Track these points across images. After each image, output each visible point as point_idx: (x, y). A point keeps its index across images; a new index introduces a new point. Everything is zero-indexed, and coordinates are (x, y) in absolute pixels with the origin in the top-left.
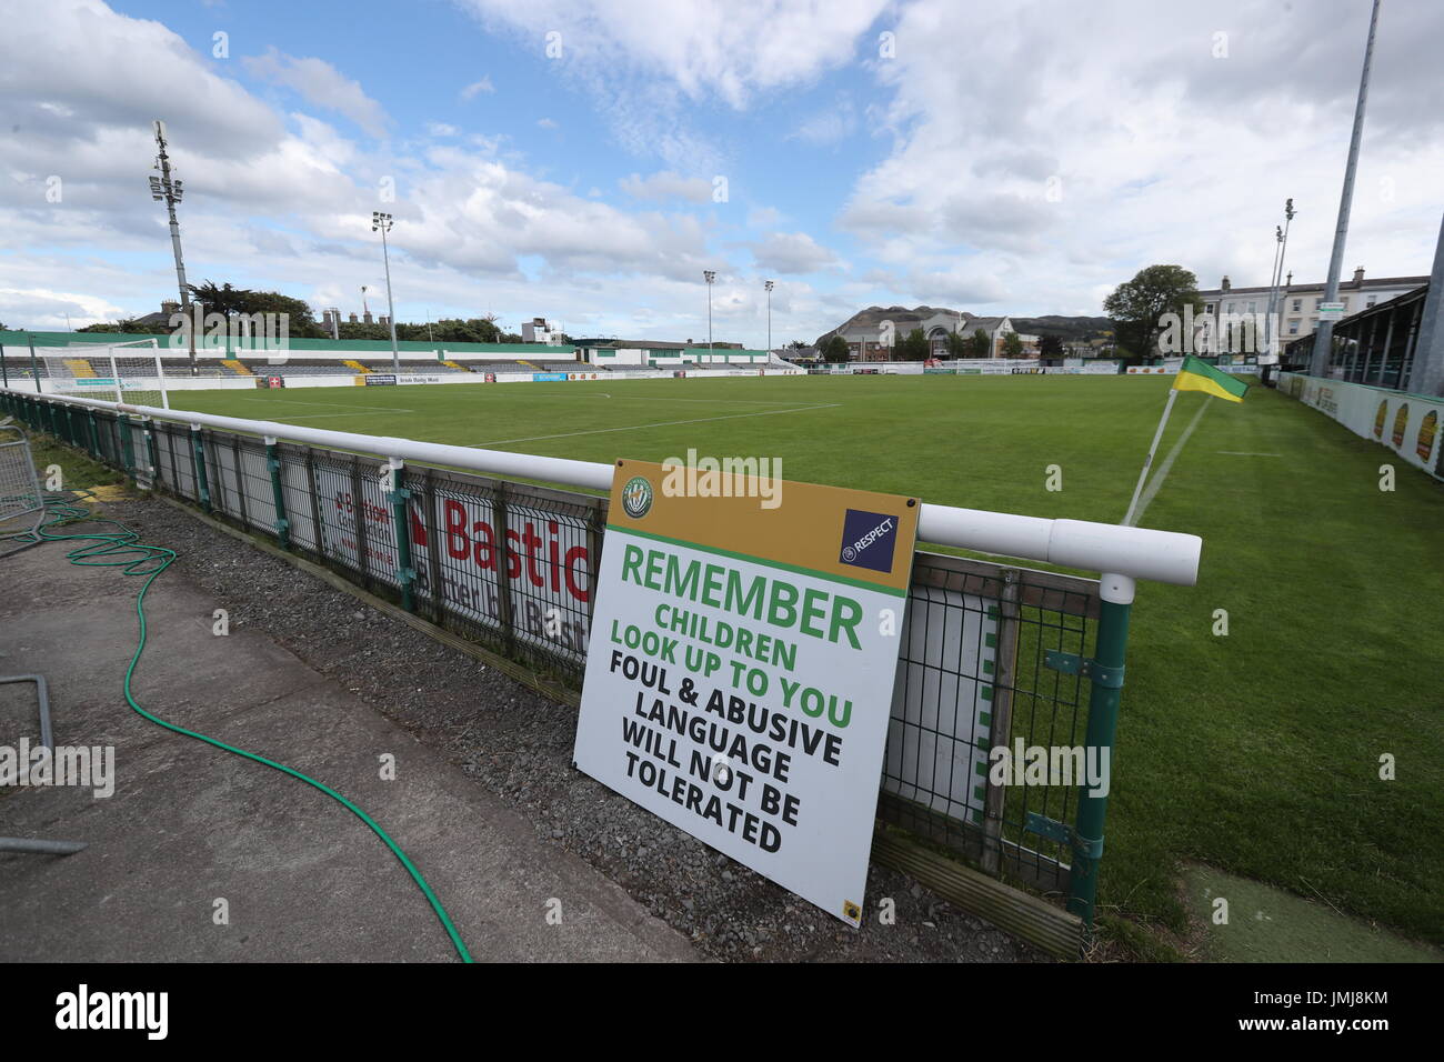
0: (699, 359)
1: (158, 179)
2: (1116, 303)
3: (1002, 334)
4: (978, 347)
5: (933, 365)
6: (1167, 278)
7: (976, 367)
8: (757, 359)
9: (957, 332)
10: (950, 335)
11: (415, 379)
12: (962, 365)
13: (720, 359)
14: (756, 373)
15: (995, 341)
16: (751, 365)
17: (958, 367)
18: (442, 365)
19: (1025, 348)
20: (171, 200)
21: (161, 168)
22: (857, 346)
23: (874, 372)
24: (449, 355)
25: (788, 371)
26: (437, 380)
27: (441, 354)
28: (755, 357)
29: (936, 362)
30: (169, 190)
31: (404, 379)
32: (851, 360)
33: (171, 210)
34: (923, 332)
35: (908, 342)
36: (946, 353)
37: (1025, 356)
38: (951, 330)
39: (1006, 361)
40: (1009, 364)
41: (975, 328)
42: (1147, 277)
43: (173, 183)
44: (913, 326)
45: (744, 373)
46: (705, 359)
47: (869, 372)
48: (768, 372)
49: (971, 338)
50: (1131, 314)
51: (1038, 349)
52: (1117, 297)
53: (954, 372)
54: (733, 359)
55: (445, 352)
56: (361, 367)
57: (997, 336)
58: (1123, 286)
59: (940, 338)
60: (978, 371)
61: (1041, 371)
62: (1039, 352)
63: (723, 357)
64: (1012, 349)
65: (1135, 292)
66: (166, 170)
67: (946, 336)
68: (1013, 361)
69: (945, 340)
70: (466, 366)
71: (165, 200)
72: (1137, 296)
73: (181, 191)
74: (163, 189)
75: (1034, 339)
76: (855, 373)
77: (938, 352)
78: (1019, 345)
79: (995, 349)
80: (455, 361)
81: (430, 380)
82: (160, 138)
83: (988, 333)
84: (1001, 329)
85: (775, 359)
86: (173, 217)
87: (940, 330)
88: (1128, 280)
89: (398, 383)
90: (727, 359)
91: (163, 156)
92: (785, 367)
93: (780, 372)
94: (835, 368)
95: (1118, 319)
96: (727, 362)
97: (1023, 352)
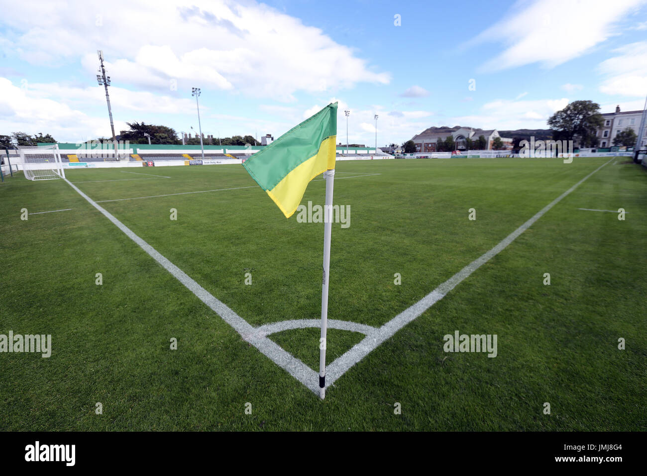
0: (343, 152)
1: (100, 76)
2: (554, 121)
3: (493, 138)
4: (480, 144)
5: (456, 154)
6: (584, 107)
7: (478, 154)
8: (371, 152)
9: (470, 137)
10: (466, 139)
11: (211, 162)
12: (470, 153)
13: (352, 152)
14: (369, 158)
15: (489, 141)
16: (368, 155)
17: (468, 155)
18: (225, 156)
19: (505, 144)
20: (106, 85)
21: (102, 71)
22: (420, 145)
23: (427, 157)
24: (228, 151)
25: (385, 157)
26: (220, 162)
27: (225, 151)
28: (370, 151)
29: (458, 152)
30: (105, 81)
31: (206, 162)
32: (417, 152)
33: (106, 89)
34: (452, 138)
35: (445, 143)
36: (464, 148)
37: (505, 149)
38: (466, 136)
39: (493, 151)
40: (496, 153)
41: (479, 135)
42: (572, 108)
43: (107, 78)
44: (448, 135)
45: (363, 158)
46: (345, 152)
47: (424, 157)
48: (375, 158)
49: (477, 140)
50: (561, 126)
51: (512, 145)
52: (555, 118)
53: (466, 157)
54: (359, 152)
55: (227, 150)
56: (189, 157)
57: (491, 139)
58: (558, 112)
59: (461, 140)
60: (479, 156)
61: (511, 156)
62: (512, 147)
63: (355, 151)
64: (497, 145)
65: (565, 115)
66: (104, 72)
67: (464, 140)
68: (497, 151)
69: (463, 142)
70: (235, 156)
71: (103, 85)
72: (566, 117)
73: (110, 81)
74: (102, 80)
75: (511, 140)
76: (417, 158)
77: (460, 147)
78: (501, 143)
79: (489, 146)
80: (231, 154)
81: (217, 162)
82: (101, 58)
83: (486, 138)
84: (492, 135)
85: (380, 152)
86: (107, 92)
87: (461, 137)
88: (561, 109)
89: (204, 164)
90: (356, 152)
91: (102, 66)
92: (384, 155)
93: (381, 158)
94: (408, 155)
95: (555, 129)
96: (356, 153)
97: (503, 147)
